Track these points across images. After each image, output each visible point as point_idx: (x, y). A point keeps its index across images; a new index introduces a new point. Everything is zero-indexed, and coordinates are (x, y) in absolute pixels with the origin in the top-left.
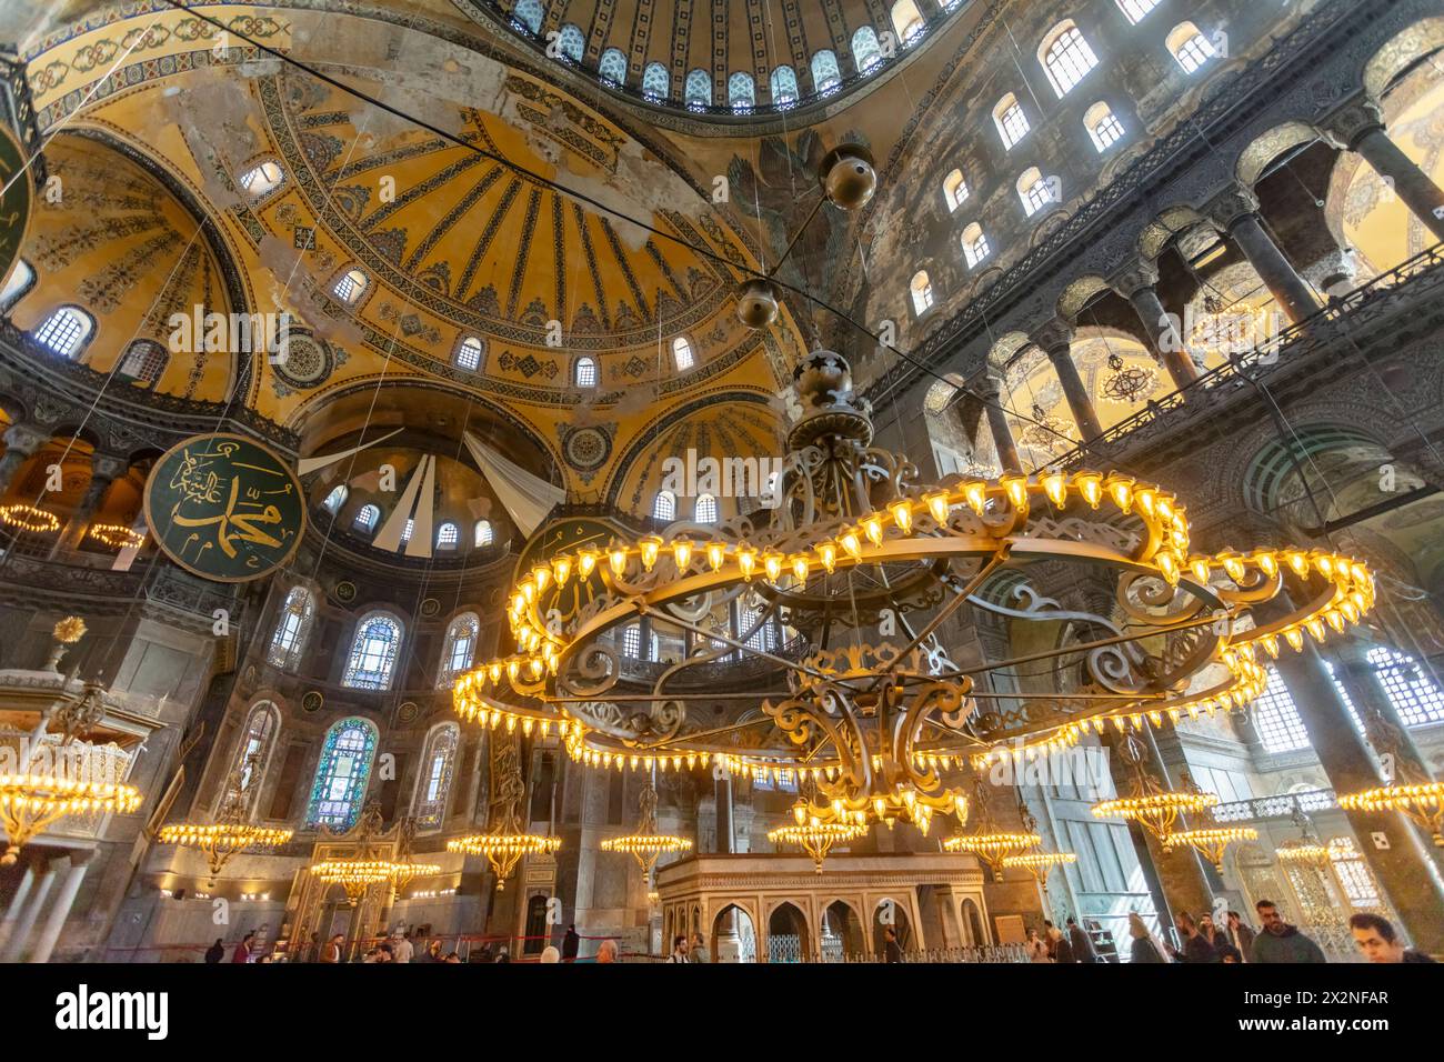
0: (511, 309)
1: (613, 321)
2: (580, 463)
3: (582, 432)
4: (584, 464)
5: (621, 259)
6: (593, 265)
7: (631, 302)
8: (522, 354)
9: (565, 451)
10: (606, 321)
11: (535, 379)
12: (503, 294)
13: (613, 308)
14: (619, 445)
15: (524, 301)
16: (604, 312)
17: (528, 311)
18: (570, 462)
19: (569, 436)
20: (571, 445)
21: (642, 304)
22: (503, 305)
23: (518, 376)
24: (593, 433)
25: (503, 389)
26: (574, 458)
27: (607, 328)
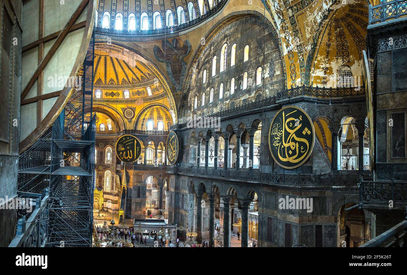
0: (105, 82)
1: (131, 82)
2: (128, 117)
3: (128, 110)
4: (129, 118)
5: (130, 69)
6: (123, 70)
7: (134, 77)
8: (110, 92)
9: (124, 115)
10: (129, 82)
11: (115, 97)
12: (103, 79)
13: (131, 79)
14: (137, 113)
15: (108, 80)
16: (128, 80)
17: (110, 81)
18: (125, 117)
19: (125, 111)
20: (125, 113)
21: (137, 78)
22: (103, 82)
23: (110, 97)
24: (130, 110)
25: (107, 101)
26: (126, 116)
27: (130, 83)
